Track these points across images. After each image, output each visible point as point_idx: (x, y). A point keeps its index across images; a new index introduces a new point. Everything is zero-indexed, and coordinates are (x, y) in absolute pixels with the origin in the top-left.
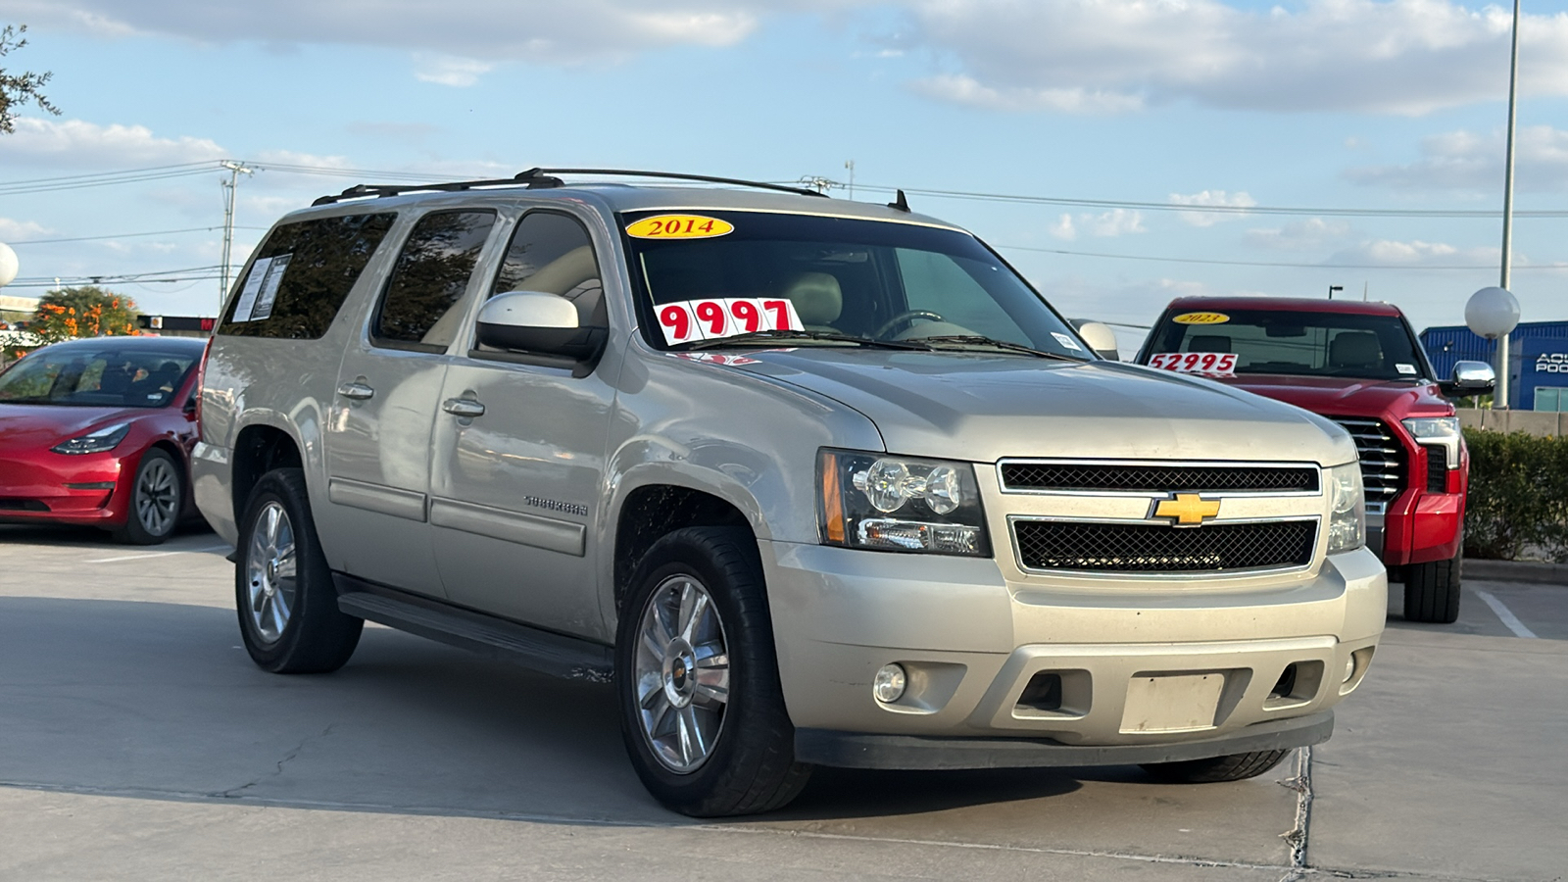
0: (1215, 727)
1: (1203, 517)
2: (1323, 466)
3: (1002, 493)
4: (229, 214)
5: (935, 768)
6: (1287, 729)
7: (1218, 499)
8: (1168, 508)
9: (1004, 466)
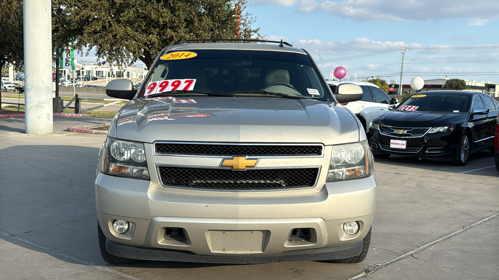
0: (262, 252)
1: (246, 166)
2: (325, 145)
3: (154, 155)
4: (403, 60)
5: (143, 259)
6: (318, 252)
7: (257, 159)
8: (228, 162)
9: (156, 144)
